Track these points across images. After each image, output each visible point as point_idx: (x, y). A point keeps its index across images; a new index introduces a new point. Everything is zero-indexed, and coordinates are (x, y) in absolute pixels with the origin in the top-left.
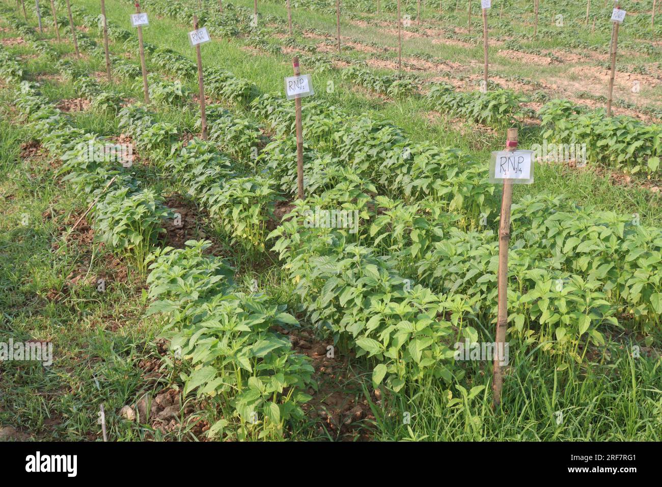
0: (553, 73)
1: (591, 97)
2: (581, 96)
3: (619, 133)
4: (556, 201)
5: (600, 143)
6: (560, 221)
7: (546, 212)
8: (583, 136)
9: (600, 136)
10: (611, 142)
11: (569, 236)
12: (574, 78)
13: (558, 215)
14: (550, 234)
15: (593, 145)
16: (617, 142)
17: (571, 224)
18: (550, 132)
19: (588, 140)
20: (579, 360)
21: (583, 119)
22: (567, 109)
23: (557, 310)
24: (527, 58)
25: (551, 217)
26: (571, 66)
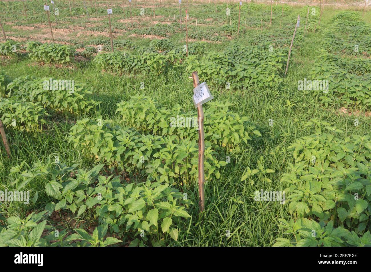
0: (36, 32)
1: (49, 39)
2: (45, 39)
3: (54, 50)
4: (26, 78)
5: (49, 55)
6: (29, 85)
7: (23, 82)
8: (43, 53)
9: (48, 52)
10: (52, 54)
11: (33, 90)
12: (44, 33)
13: (27, 83)
14: (27, 90)
15: (47, 56)
16: (54, 53)
17: (33, 85)
18: (31, 54)
19: (44, 54)
20: (40, 131)
21: (41, 47)
22: (35, 44)
23: (26, 116)
24: (24, 28)
25: (25, 84)
26: (42, 29)
